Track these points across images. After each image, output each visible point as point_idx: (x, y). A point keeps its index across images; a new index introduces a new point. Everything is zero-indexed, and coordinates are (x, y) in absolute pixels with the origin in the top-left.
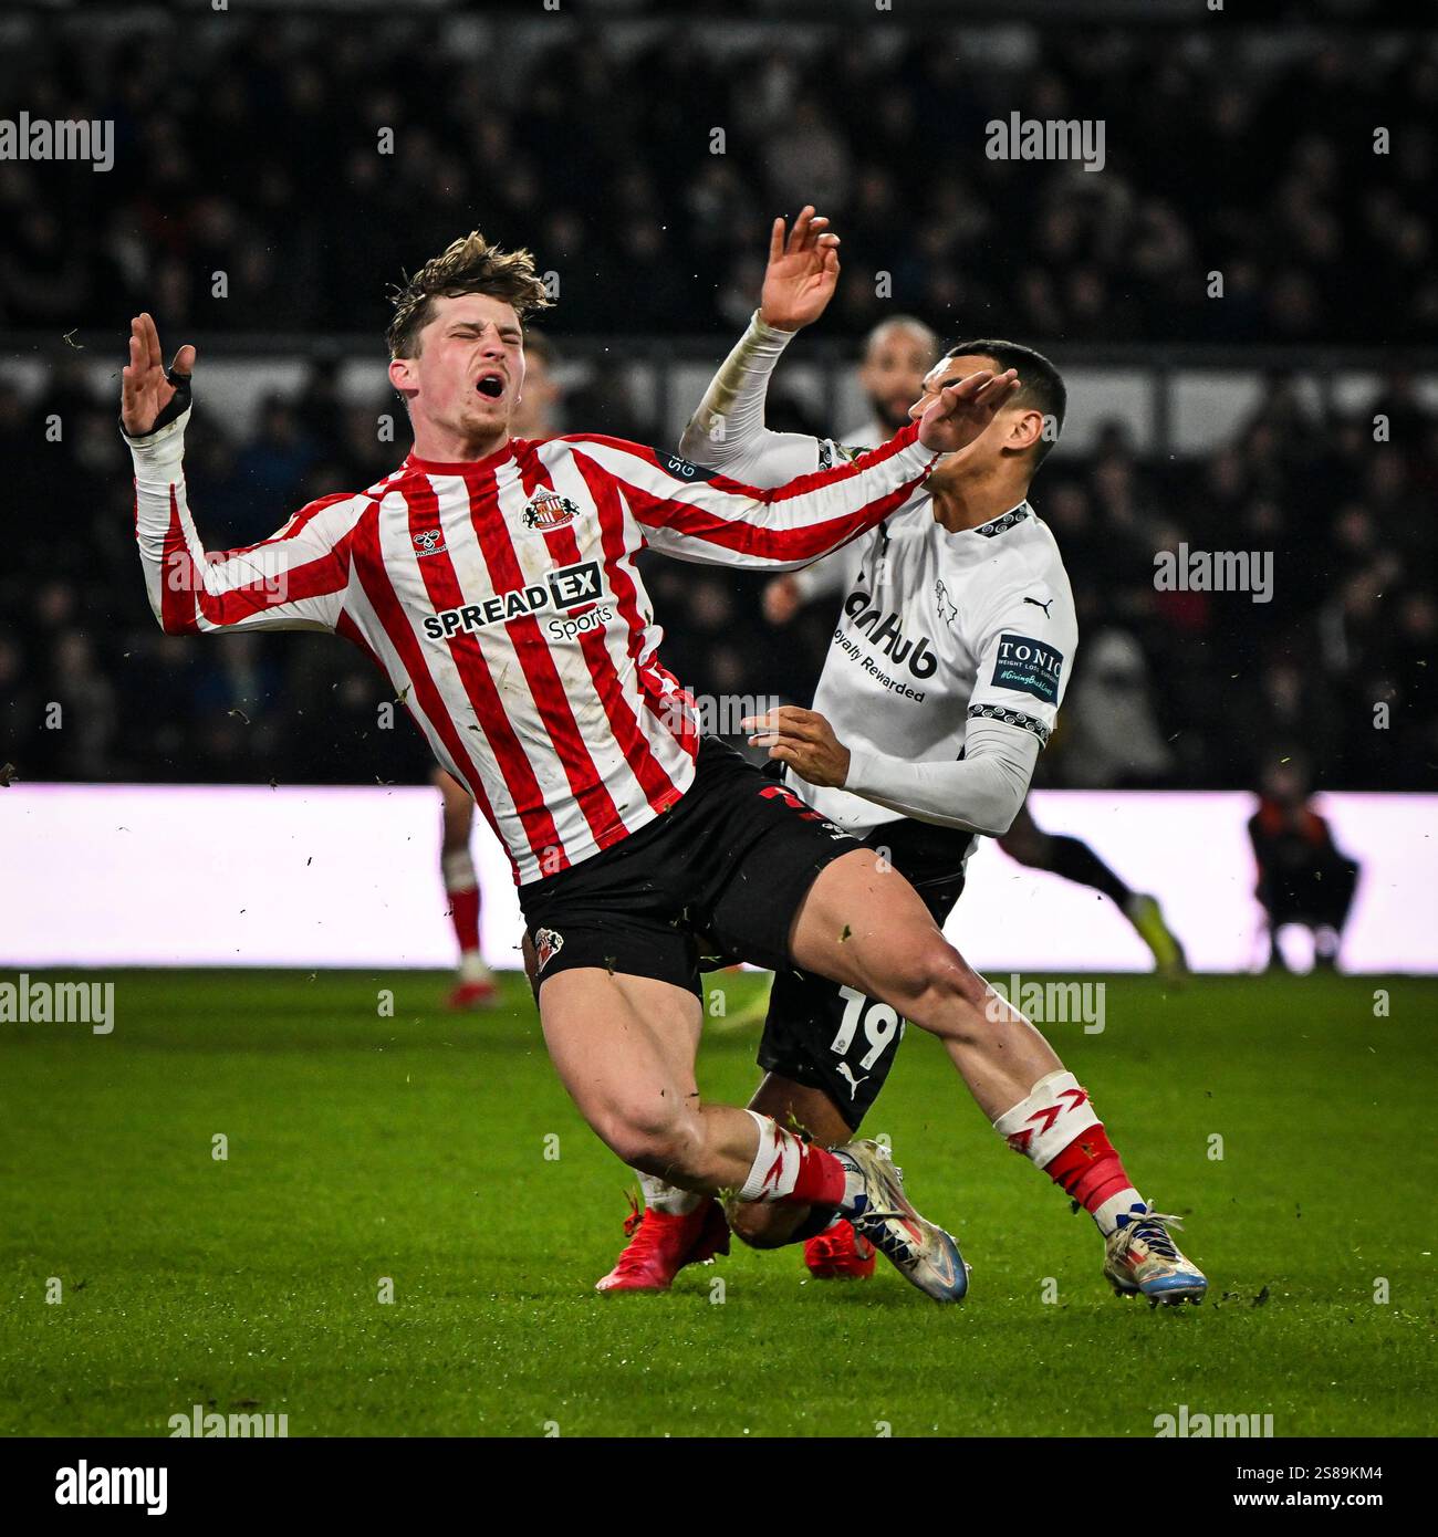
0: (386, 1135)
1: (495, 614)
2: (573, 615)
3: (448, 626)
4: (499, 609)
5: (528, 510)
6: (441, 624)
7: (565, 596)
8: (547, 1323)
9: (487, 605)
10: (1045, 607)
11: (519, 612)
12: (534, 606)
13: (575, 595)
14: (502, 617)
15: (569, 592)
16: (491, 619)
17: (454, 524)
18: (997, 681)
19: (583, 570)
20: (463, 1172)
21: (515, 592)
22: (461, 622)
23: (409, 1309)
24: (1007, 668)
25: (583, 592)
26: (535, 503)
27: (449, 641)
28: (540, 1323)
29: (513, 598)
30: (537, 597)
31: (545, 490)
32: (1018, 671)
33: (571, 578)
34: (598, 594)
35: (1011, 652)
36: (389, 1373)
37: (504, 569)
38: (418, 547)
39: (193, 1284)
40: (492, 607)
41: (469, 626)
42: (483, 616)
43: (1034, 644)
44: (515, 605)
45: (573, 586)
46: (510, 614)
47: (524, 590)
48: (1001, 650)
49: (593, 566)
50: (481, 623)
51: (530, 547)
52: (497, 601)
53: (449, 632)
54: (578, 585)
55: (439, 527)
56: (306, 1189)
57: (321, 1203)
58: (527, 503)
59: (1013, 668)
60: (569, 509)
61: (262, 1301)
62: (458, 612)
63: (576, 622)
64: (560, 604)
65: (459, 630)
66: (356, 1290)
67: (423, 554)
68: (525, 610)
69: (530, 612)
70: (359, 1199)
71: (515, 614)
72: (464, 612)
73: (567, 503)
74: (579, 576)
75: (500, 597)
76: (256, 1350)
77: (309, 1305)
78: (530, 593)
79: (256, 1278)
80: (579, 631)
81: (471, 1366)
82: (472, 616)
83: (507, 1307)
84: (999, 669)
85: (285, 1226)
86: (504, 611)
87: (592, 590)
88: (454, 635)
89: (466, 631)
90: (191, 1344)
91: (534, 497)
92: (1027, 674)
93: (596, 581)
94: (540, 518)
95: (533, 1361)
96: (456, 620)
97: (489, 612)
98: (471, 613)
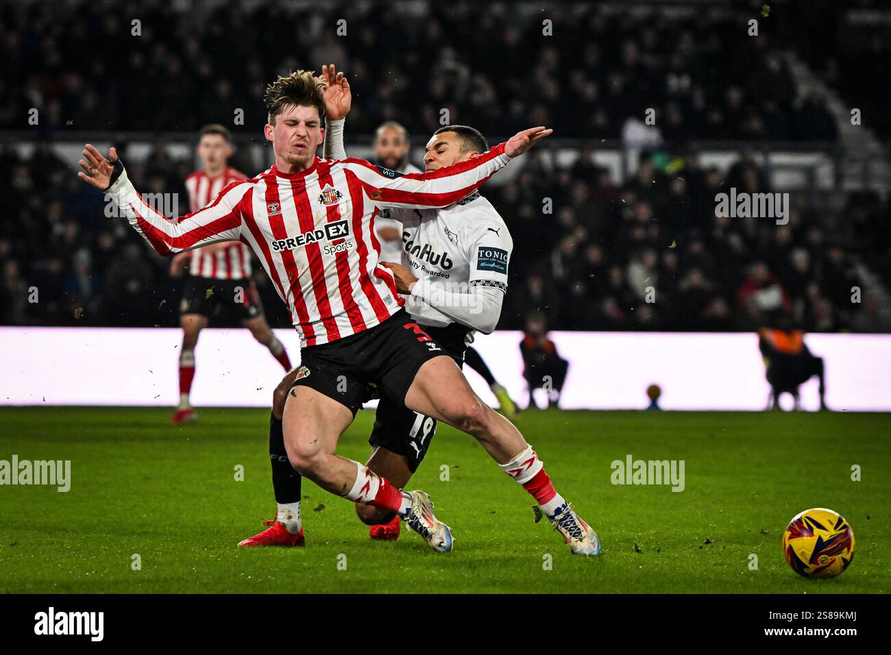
0: (147, 478)
1: (301, 242)
2: (335, 243)
3: (281, 246)
4: (302, 240)
5: (321, 196)
6: (278, 245)
7: (332, 235)
8: (216, 560)
9: (297, 238)
10: (497, 232)
11: (312, 241)
12: (318, 238)
13: (336, 234)
14: (304, 243)
15: (334, 233)
16: (299, 244)
17: (285, 200)
18: (479, 268)
19: (341, 224)
20: (179, 495)
21: (310, 232)
22: (286, 245)
23: (156, 555)
24: (483, 261)
25: (340, 233)
26: (324, 193)
27: (281, 252)
28: (214, 560)
29: (308, 235)
30: (320, 235)
31: (329, 186)
32: (488, 262)
33: (335, 227)
34: (347, 234)
35: (484, 254)
36: (148, 582)
37: (306, 221)
38: (269, 211)
39: (63, 543)
40: (299, 239)
41: (290, 247)
42: (295, 243)
43: (492, 249)
44: (310, 238)
45: (336, 230)
46: (307, 242)
47: (314, 231)
48: (479, 254)
49: (346, 222)
50: (294, 246)
51: (319, 212)
52: (302, 236)
53: (282, 248)
54: (338, 230)
55: (279, 201)
56: (112, 502)
57: (118, 508)
58: (320, 192)
59: (485, 261)
60: (339, 196)
61: (93, 551)
62: (285, 241)
63: (336, 247)
64: (329, 238)
65: (286, 248)
66: (133, 546)
67: (272, 214)
68: (314, 240)
69: (316, 241)
70: (135, 506)
71: (310, 242)
72: (288, 241)
73: (338, 193)
74: (339, 226)
75: (303, 235)
76: (90, 572)
77: (113, 552)
78: (316, 233)
79: (90, 541)
80: (337, 251)
81: (183, 579)
82: (291, 243)
83: (199, 553)
84: (479, 262)
85: (103, 518)
86: (305, 240)
87: (345, 232)
88: (284, 250)
89: (289, 249)
90: (62, 569)
91: (324, 190)
92: (492, 263)
93: (346, 228)
94: (326, 200)
95: (210, 577)
96: (284, 244)
97: (298, 241)
98: (290, 242)
